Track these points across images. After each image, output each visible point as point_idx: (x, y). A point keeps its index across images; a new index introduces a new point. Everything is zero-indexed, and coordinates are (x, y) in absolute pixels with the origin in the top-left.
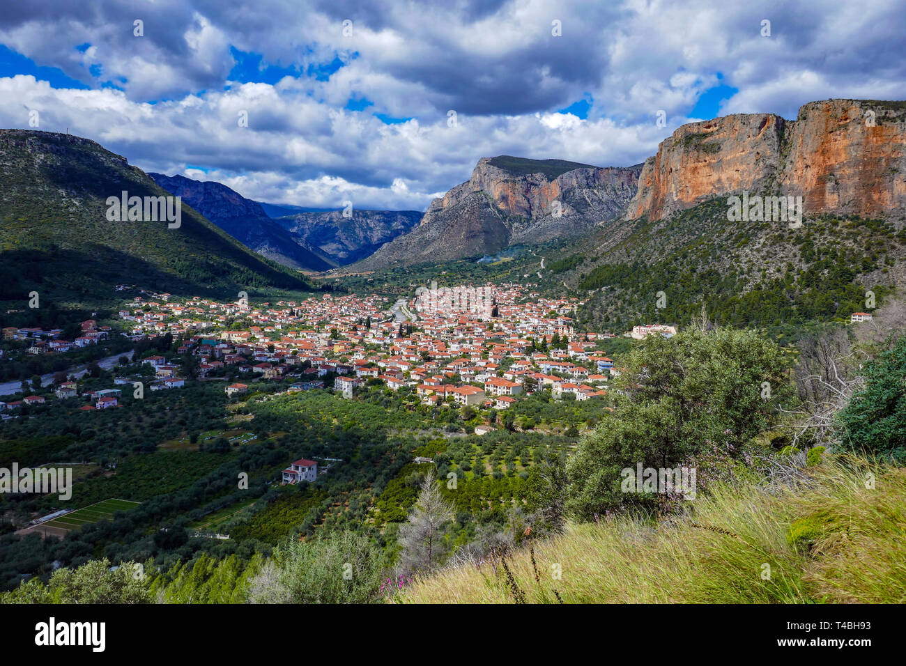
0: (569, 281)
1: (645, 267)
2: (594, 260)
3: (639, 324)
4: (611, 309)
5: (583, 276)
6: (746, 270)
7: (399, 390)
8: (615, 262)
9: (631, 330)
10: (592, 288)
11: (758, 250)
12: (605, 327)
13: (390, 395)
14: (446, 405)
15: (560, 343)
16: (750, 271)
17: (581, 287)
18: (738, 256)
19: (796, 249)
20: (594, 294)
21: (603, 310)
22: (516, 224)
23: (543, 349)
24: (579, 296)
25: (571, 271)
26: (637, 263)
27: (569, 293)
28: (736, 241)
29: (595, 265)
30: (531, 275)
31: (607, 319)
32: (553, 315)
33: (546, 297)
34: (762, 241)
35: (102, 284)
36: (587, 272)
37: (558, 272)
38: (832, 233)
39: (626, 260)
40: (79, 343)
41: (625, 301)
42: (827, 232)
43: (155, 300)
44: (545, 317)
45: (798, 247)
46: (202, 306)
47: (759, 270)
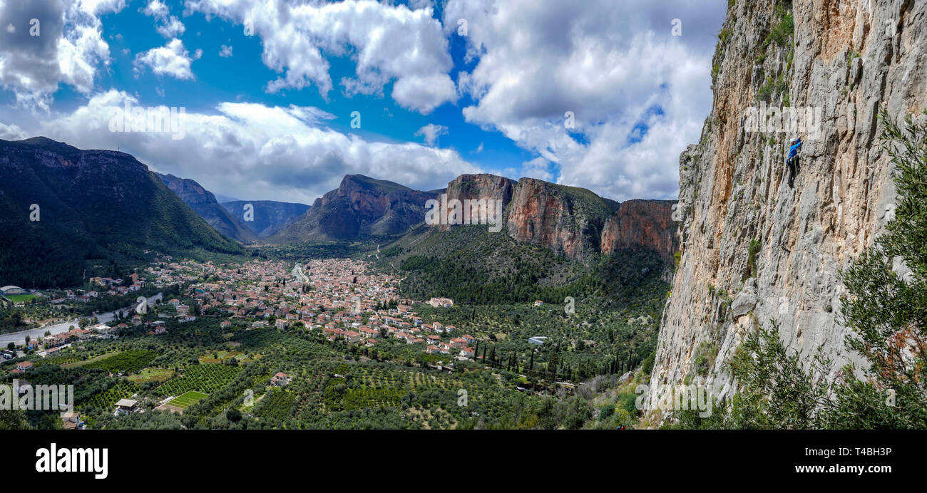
0: (394, 263)
1: (437, 260)
2: (409, 251)
3: (433, 297)
4: (419, 285)
5: (402, 261)
6: (488, 270)
7: (314, 330)
8: (420, 255)
9: (429, 300)
10: (409, 270)
11: (495, 259)
12: (416, 296)
13: (307, 332)
14: (341, 342)
15: (393, 305)
16: (491, 270)
17: (402, 268)
18: (485, 261)
19: (512, 260)
20: (410, 274)
21: (415, 286)
22: (363, 220)
23: (385, 308)
24: (401, 274)
25: (395, 257)
26: (433, 257)
27: (395, 271)
28: (485, 251)
29: (409, 255)
30: (372, 256)
31: (417, 292)
32: (387, 285)
33: (382, 272)
34: (497, 253)
35: (137, 249)
36: (405, 258)
37: (388, 256)
38: (529, 253)
39: (427, 254)
40: (131, 288)
41: (427, 281)
42: (527, 252)
43: (164, 261)
44: (383, 286)
45: (514, 259)
46: (189, 265)
47: (495, 271)
